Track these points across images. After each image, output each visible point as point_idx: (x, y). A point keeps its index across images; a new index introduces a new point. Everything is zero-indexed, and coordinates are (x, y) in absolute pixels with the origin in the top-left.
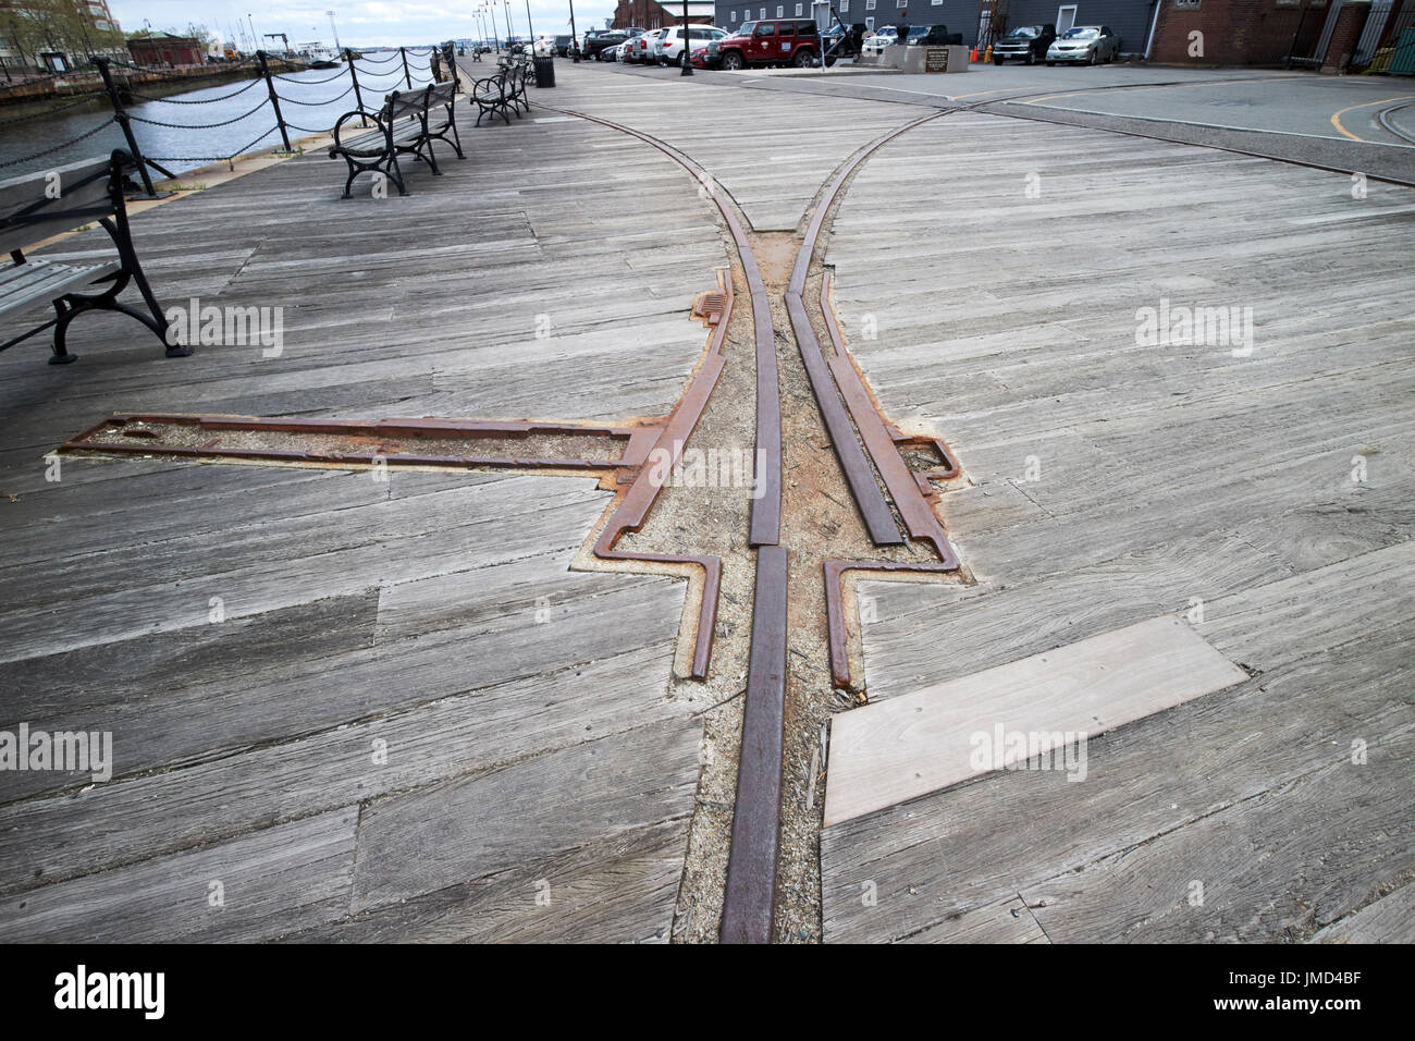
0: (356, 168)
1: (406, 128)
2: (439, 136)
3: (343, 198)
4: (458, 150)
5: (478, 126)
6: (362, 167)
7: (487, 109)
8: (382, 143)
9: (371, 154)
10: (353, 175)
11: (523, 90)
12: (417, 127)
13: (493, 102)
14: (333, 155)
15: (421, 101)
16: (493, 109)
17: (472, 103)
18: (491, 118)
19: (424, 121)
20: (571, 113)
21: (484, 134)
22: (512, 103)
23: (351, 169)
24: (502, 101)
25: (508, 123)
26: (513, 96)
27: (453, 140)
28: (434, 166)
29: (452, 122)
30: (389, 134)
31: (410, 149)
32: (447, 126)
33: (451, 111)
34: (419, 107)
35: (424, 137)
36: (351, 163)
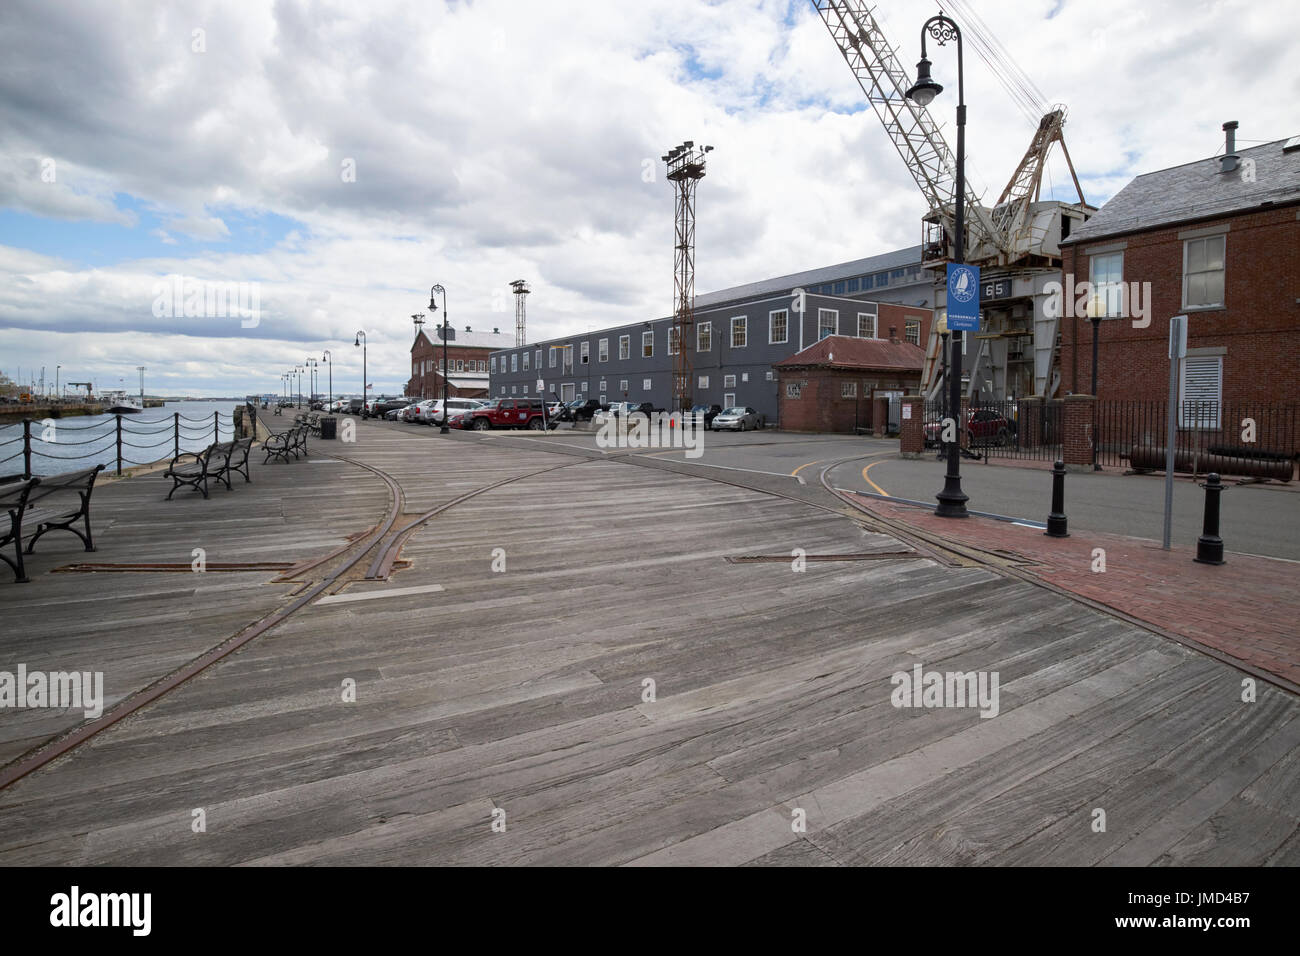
0: (179, 483)
1: (216, 464)
2: (235, 469)
3: (167, 500)
4: (247, 478)
5: (265, 463)
6: (183, 483)
7: (273, 454)
8: (200, 470)
9: (191, 476)
10: (176, 486)
11: (304, 441)
12: (223, 462)
13: (279, 449)
14: (166, 476)
15: (229, 449)
16: (278, 454)
17: (263, 449)
18: (276, 459)
19: (228, 460)
20: (338, 458)
21: (268, 469)
22: (294, 450)
23: (176, 483)
24: (285, 449)
25: (288, 463)
26: (295, 446)
27: (245, 472)
28: (228, 485)
29: (246, 461)
30: (205, 466)
31: (215, 475)
32: (242, 463)
33: (246, 455)
34: (226, 452)
35: (227, 467)
36: (176, 480)
